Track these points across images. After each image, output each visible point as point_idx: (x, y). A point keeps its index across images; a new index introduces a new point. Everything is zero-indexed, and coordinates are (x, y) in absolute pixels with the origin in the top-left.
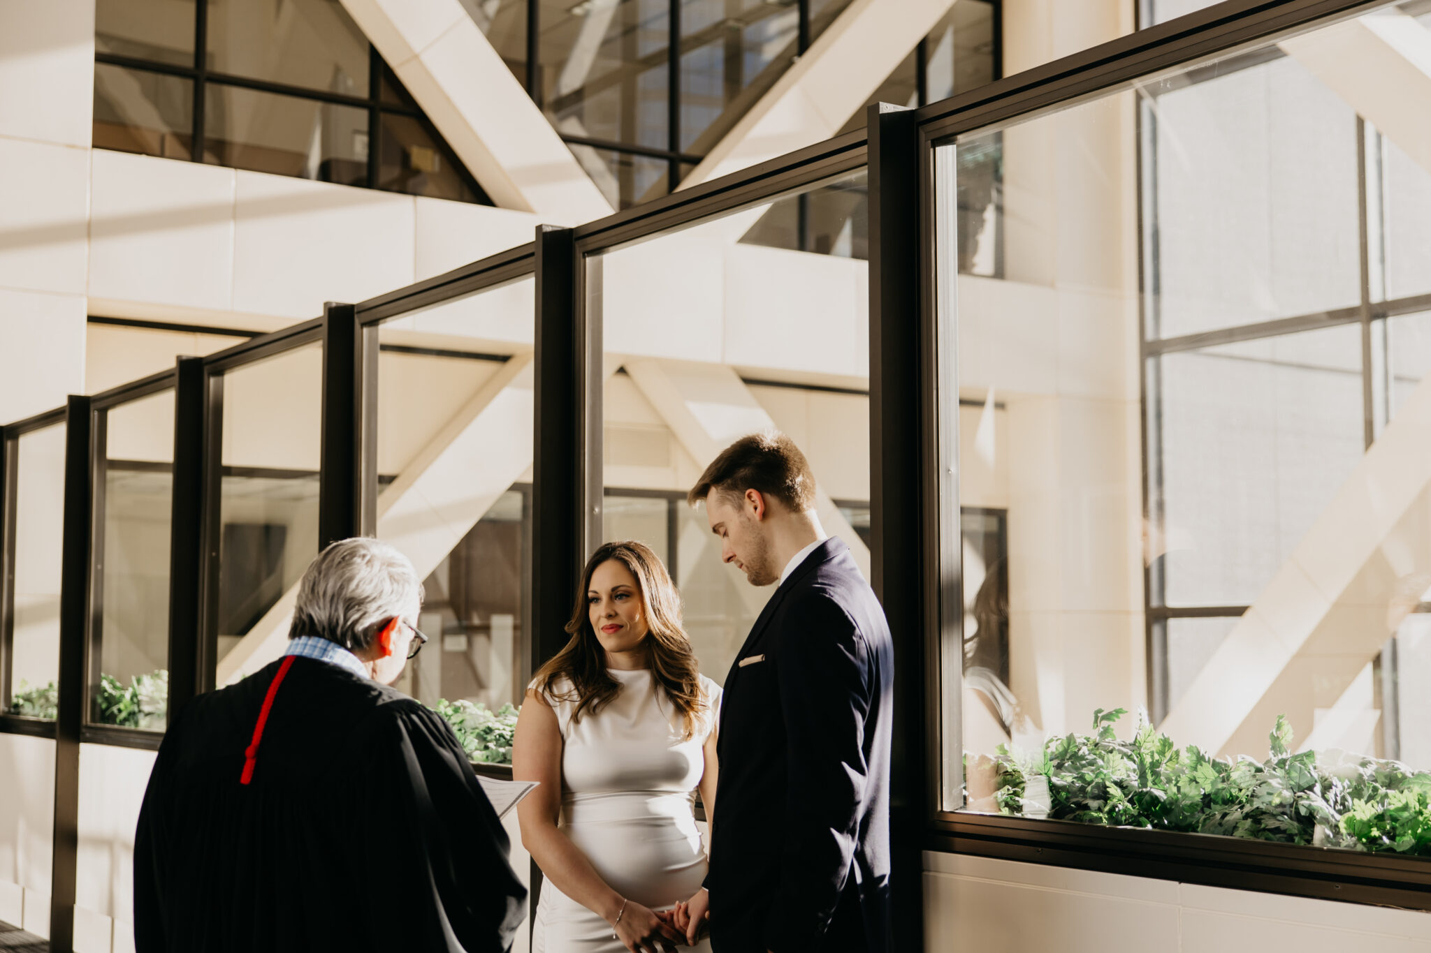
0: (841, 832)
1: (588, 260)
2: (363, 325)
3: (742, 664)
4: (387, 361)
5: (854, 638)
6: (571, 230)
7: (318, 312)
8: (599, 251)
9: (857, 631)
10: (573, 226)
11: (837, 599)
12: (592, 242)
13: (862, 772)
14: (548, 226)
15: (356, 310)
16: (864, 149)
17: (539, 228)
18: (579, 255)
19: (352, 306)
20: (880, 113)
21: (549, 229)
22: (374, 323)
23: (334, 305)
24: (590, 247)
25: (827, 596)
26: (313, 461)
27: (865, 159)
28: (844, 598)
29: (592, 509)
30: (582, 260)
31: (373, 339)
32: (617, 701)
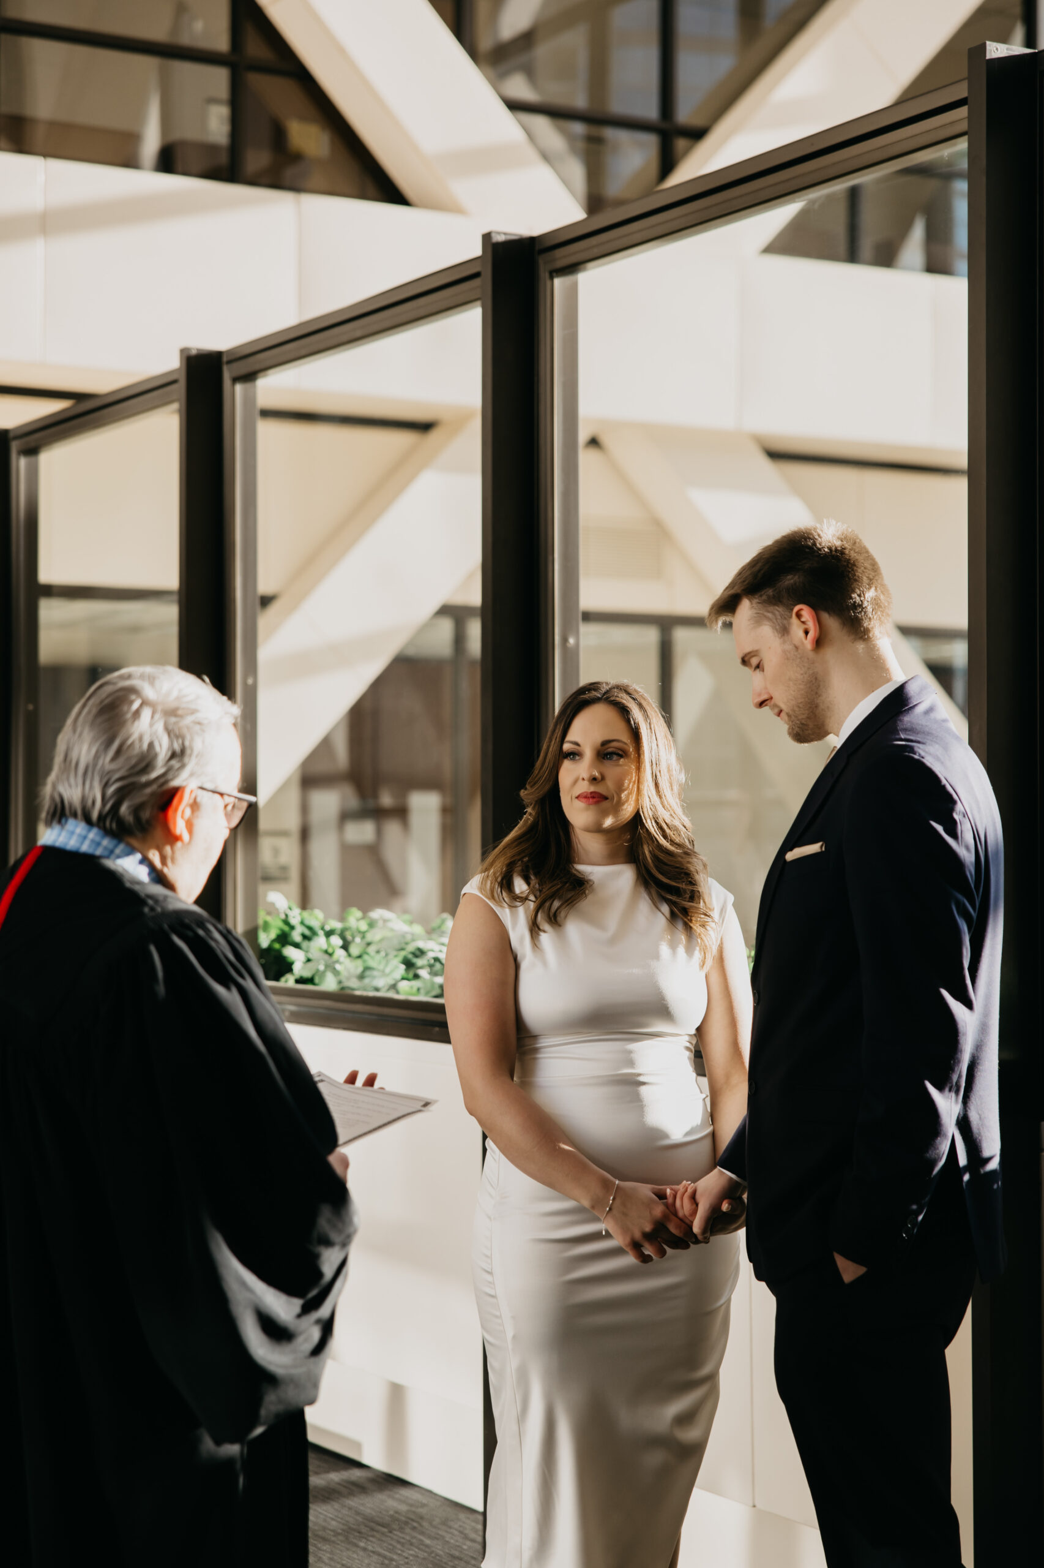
0: (940, 1088)
1: (558, 282)
2: (236, 380)
3: (790, 856)
4: (268, 432)
5: (956, 816)
6: (532, 240)
7: (171, 363)
8: (572, 268)
9: (959, 807)
10: (535, 233)
11: (929, 761)
12: (563, 257)
13: (969, 1005)
14: (499, 233)
15: (225, 359)
16: (963, 111)
17: (487, 237)
18: (544, 274)
19: (219, 355)
20: (988, 57)
21: (501, 238)
22: (249, 377)
23: (194, 352)
24: (560, 264)
25: (916, 757)
26: (169, 576)
27: (964, 126)
28: (938, 759)
29: (565, 640)
30: (548, 283)
31: (250, 400)
32: (585, 904)
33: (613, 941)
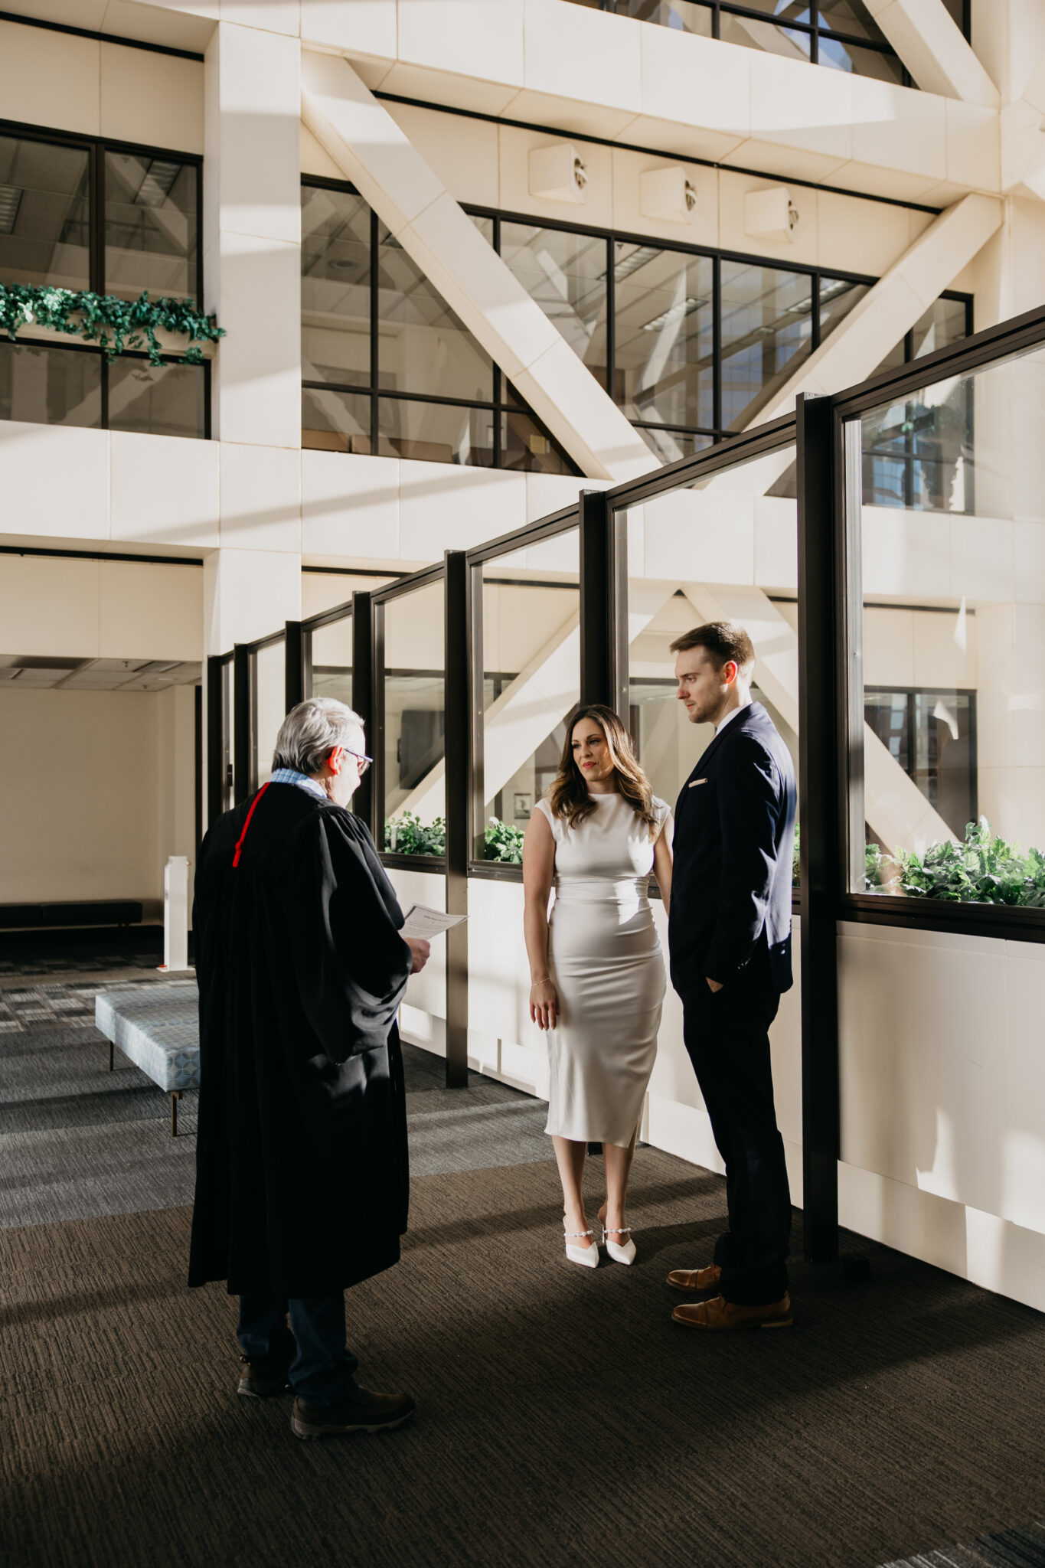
0: (757, 896)
1: (616, 513)
2: (471, 565)
3: (691, 785)
4: (487, 589)
5: (771, 767)
6: (604, 493)
7: (440, 558)
8: (624, 506)
9: (773, 763)
10: (605, 490)
11: (759, 741)
12: (618, 501)
13: (774, 858)
14: (587, 490)
15: (466, 555)
16: (794, 427)
17: (581, 492)
18: (610, 510)
19: (464, 552)
20: (805, 399)
21: (588, 493)
22: (479, 564)
23: (451, 552)
24: (617, 505)
25: (753, 738)
26: (440, 664)
27: (794, 435)
28: (764, 740)
29: (621, 689)
30: (612, 514)
31: (478, 575)
32: (595, 815)
33: (606, 831)
